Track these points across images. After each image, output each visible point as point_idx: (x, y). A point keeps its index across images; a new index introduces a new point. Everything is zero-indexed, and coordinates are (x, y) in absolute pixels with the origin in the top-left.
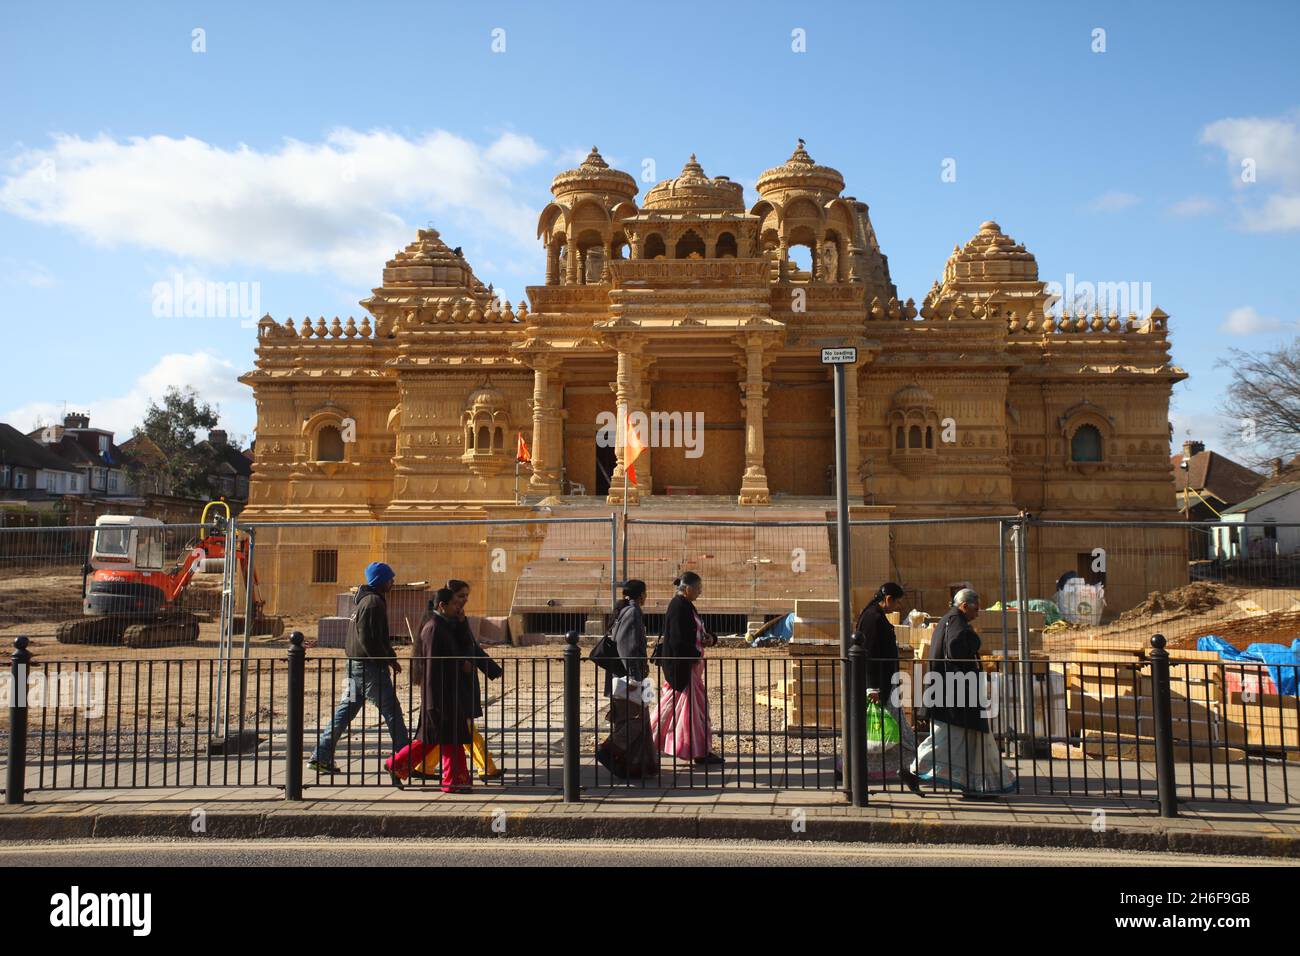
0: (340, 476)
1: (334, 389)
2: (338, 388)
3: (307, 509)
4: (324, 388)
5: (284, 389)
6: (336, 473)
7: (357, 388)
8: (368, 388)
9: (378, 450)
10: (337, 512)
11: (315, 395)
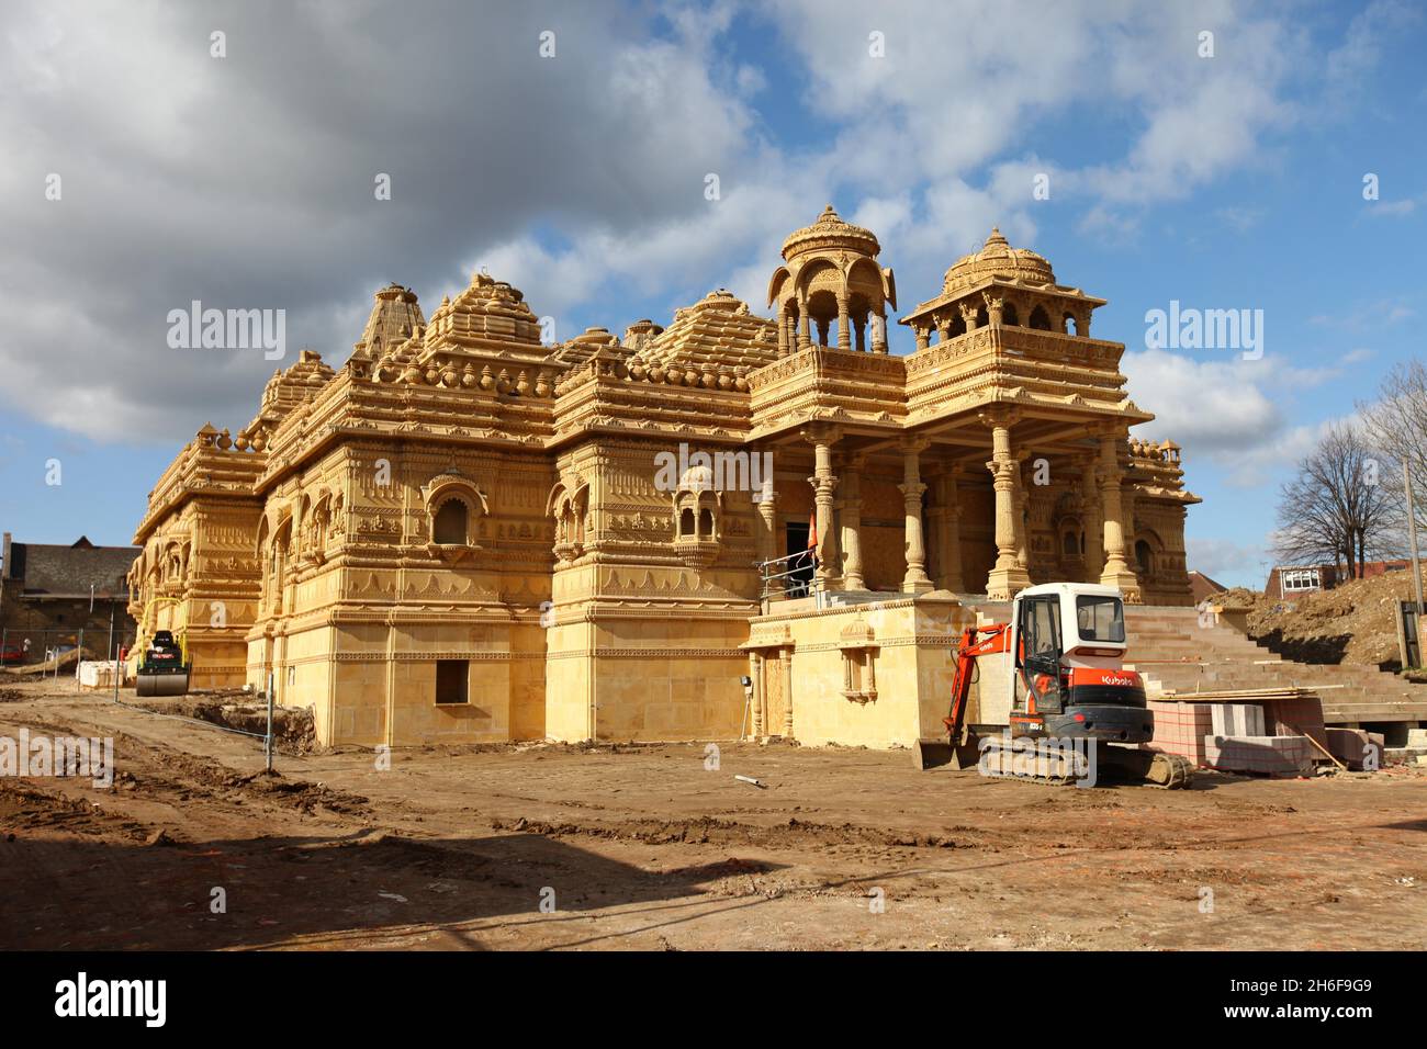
0: (465, 565)
1: (457, 453)
2: (462, 452)
3: (428, 605)
4: (445, 450)
5: (389, 447)
6: (461, 560)
7: (485, 454)
8: (498, 455)
9: (506, 533)
10: (465, 610)
11: (432, 458)
